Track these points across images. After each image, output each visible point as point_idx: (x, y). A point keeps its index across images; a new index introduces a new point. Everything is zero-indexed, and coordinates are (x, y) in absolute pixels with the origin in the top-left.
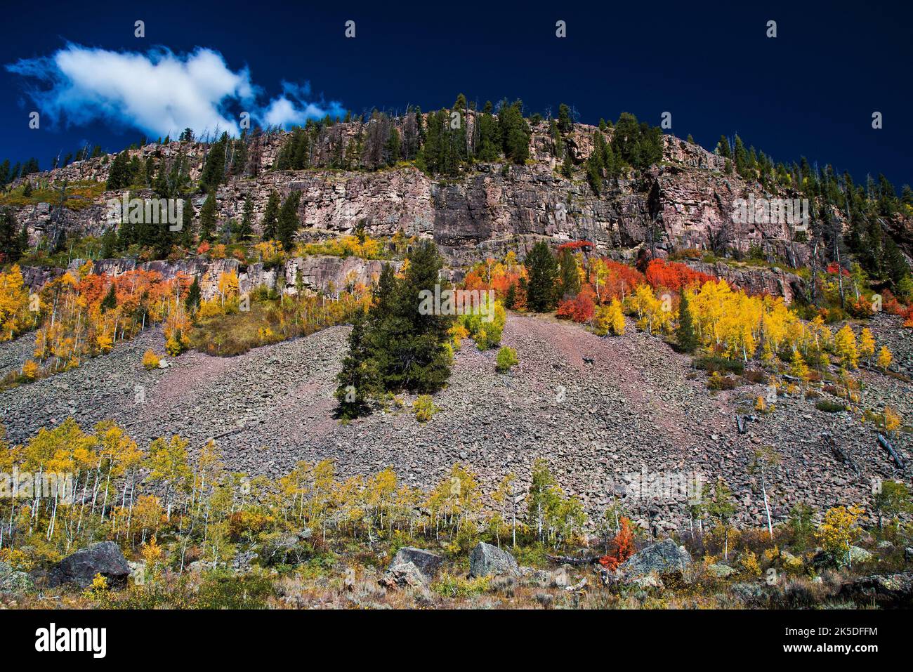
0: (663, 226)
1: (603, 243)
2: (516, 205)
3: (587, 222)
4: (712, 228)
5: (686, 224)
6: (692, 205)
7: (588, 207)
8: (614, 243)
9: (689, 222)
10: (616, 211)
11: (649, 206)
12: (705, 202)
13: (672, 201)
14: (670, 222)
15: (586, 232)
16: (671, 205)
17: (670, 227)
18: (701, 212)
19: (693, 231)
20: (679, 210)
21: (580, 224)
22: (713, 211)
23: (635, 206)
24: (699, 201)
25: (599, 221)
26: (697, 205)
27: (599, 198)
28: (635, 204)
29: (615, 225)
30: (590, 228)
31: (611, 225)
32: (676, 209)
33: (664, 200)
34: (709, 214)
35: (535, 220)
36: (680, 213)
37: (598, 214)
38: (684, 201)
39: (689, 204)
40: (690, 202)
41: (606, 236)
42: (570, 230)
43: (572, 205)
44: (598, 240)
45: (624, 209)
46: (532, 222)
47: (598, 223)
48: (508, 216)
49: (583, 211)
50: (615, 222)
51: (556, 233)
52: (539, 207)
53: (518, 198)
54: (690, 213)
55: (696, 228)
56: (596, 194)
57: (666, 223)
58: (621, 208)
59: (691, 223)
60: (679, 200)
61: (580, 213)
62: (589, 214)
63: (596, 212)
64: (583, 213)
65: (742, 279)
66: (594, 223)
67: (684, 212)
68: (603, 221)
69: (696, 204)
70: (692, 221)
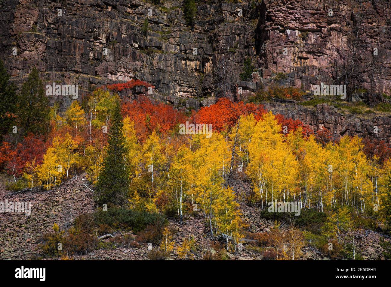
0: (266, 61)
1: (186, 89)
2: (59, 34)
3: (166, 60)
4: (341, 62)
5: (300, 58)
6: (313, 31)
7: (172, 40)
8: (204, 89)
9: (304, 55)
10: (212, 46)
11: (255, 37)
12: (333, 25)
13: (282, 26)
14: (275, 55)
15: (161, 74)
16: (281, 31)
17: (275, 63)
18: (325, 39)
19: (308, 67)
20: (291, 38)
21: (155, 63)
22: (345, 39)
23: (237, 38)
24: (324, 24)
25: (185, 60)
26: (320, 31)
27: (192, 28)
28: (239, 35)
29: (208, 64)
30: (169, 69)
31: (203, 65)
32: (287, 36)
33: (271, 25)
34: (338, 42)
35: (84, 55)
36: (292, 42)
37: (185, 50)
38: (301, 26)
39: (309, 30)
40: (310, 26)
41: (193, 80)
42: (135, 70)
43: (148, 38)
44: (180, 85)
45: (221, 42)
46: (78, 58)
47: (183, 62)
48: (42, 48)
49: (164, 46)
50: (208, 61)
51: (112, 74)
52: (96, 39)
53: (64, 25)
54: (309, 42)
55: (315, 63)
56: (190, 24)
57: (269, 57)
58: (217, 41)
59: (309, 56)
60: (293, 24)
61: (159, 48)
62: (172, 50)
63: (183, 47)
64: (163, 49)
65: (359, 128)
66: (175, 63)
67: (298, 41)
68: (190, 60)
69: (318, 30)
70: (309, 52)
